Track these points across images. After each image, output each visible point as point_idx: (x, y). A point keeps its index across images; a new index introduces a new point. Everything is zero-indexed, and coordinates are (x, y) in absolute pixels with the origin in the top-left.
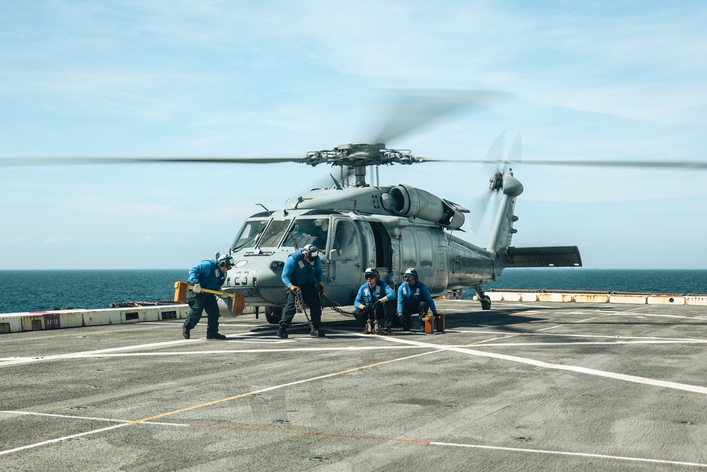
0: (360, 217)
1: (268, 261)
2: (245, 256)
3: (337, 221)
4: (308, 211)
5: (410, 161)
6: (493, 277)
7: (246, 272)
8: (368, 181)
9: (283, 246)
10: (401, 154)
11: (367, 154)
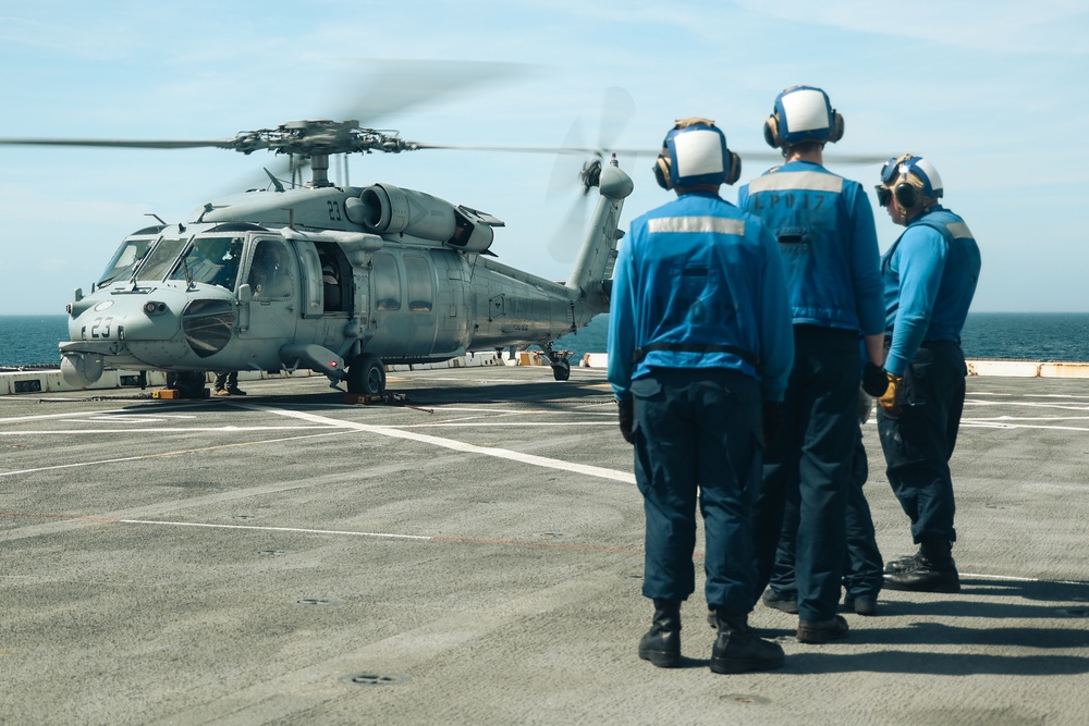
0: (299, 234)
1: (142, 300)
2: (112, 294)
3: (257, 241)
4: (214, 225)
5: (397, 147)
6: (574, 329)
7: (109, 318)
8: (331, 176)
9: (171, 279)
10: (383, 137)
11: (333, 137)
